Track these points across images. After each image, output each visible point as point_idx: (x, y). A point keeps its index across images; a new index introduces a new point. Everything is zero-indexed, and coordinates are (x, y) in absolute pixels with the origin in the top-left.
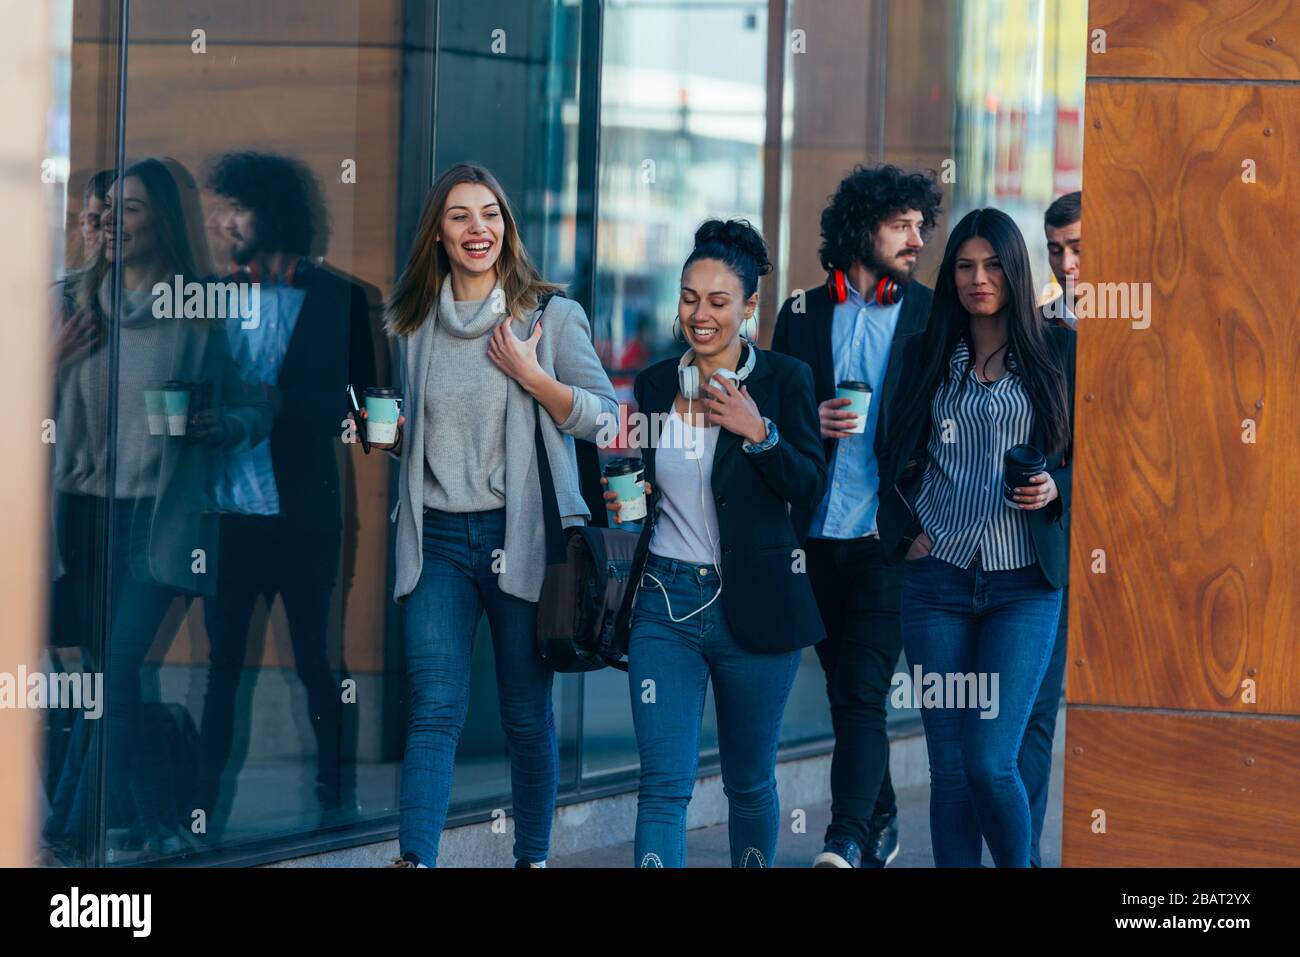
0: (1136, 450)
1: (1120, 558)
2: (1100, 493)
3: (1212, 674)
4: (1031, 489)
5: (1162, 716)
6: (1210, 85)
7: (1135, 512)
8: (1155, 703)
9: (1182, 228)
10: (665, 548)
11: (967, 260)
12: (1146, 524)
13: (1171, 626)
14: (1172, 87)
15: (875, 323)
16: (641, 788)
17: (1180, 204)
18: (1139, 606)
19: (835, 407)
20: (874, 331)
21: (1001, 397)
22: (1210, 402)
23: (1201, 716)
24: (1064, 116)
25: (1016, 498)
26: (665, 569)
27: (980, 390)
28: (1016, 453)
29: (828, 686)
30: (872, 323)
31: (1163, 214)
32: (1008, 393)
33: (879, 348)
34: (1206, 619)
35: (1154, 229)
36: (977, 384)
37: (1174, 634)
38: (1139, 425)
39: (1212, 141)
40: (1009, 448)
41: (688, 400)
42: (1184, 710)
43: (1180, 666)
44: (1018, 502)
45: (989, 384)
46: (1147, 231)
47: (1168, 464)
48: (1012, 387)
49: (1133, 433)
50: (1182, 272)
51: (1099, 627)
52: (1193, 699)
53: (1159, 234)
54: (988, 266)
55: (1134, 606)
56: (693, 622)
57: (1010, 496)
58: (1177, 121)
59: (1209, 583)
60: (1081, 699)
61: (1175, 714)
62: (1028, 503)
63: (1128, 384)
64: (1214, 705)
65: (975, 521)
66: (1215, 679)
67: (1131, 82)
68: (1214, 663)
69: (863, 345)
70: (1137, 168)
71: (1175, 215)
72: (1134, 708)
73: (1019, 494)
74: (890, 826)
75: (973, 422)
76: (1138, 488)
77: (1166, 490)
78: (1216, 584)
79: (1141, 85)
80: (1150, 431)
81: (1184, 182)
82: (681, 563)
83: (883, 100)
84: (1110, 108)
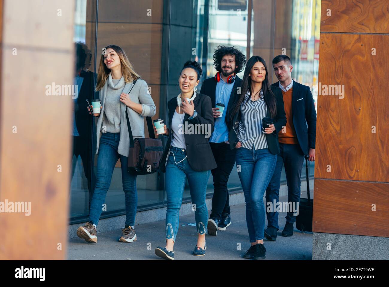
0: (331, 119)
1: (327, 144)
2: (322, 128)
3: (348, 172)
5: (337, 181)
6: (349, 34)
7: (331, 133)
8: (335, 178)
9: (342, 67)
10: (174, 145)
12: (333, 136)
13: (339, 160)
14: (340, 34)
15: (227, 88)
16: (167, 206)
17: (342, 62)
18: (331, 156)
19: (215, 110)
20: (226, 90)
21: (258, 104)
22: (348, 108)
23: (346, 181)
24: (316, 41)
26: (174, 149)
27: (252, 103)
29: (213, 179)
30: (226, 88)
31: (338, 64)
33: (227, 94)
34: (347, 159)
35: (336, 67)
36: (252, 101)
37: (339, 162)
38: (332, 113)
39: (349, 47)
41: (179, 107)
42: (341, 180)
43: (341, 170)
44: (266, 132)
45: (255, 101)
46: (334, 68)
47: (338, 122)
48: (261, 102)
49: (331, 115)
50: (342, 78)
51: (322, 160)
52: (344, 177)
53: (337, 68)
54: (262, 69)
55: (330, 155)
56: (181, 164)
57: (264, 130)
58: (341, 42)
59: (348, 150)
60: (318, 177)
61: (340, 181)
63: (329, 104)
64: (348, 179)
65: (252, 137)
66: (349, 173)
67: (331, 33)
68: (349, 169)
69: (223, 93)
70: (332, 53)
71: (341, 64)
72: (330, 179)
73: (266, 130)
74: (228, 216)
75: (250, 111)
76: (332, 128)
77: (338, 129)
78: (349, 150)
79: (333, 34)
80: (334, 114)
81: (343, 56)
82: (178, 148)
83: (274, 37)
84: (326, 39)
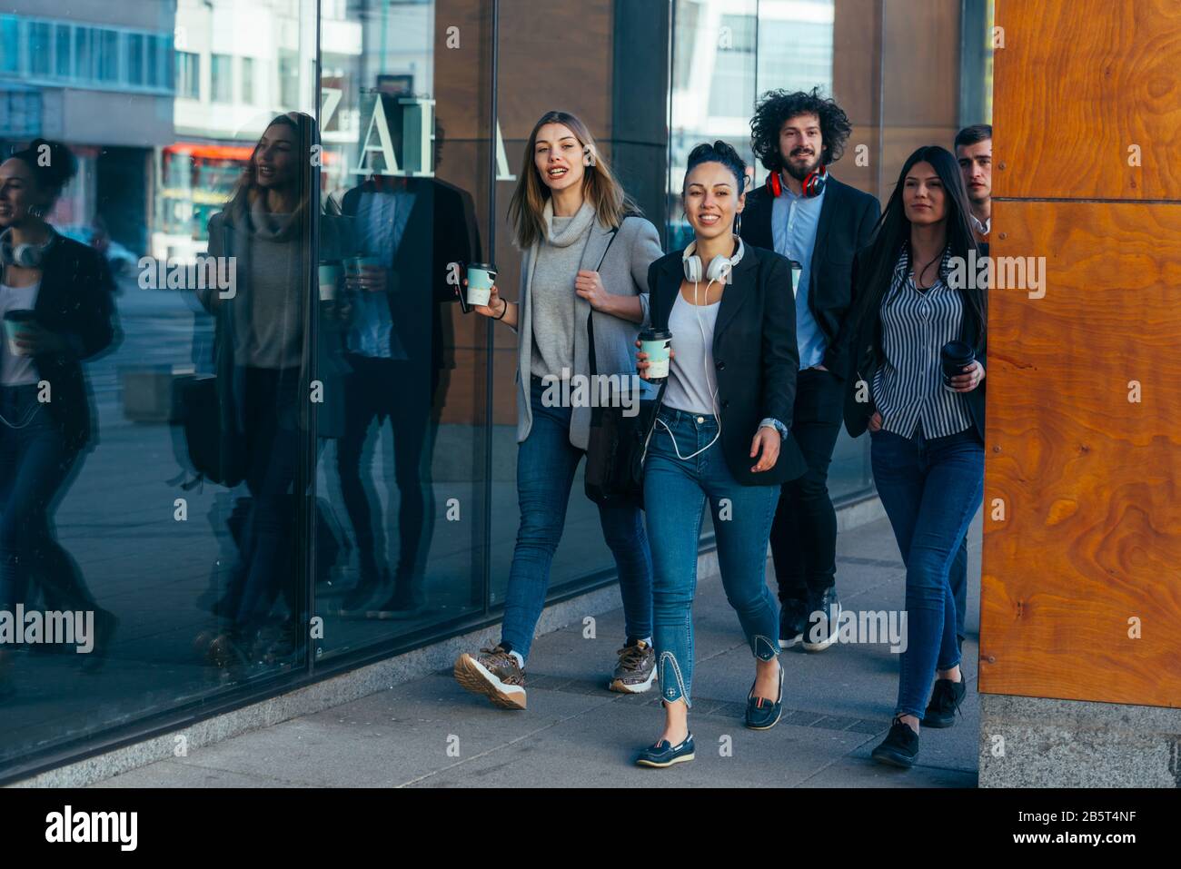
4: (965, 377)
10: (671, 401)
11: (915, 179)
15: (804, 212)
20: (804, 217)
21: (933, 301)
25: (953, 384)
26: (671, 415)
27: (917, 295)
28: (950, 348)
30: (801, 210)
32: (939, 298)
36: (915, 291)
40: (944, 344)
41: (694, 283)
44: (955, 387)
45: (925, 291)
48: (942, 293)
54: (930, 185)
57: (948, 383)
62: (963, 388)
65: (915, 399)
73: (955, 382)
75: (910, 320)
82: (684, 412)
